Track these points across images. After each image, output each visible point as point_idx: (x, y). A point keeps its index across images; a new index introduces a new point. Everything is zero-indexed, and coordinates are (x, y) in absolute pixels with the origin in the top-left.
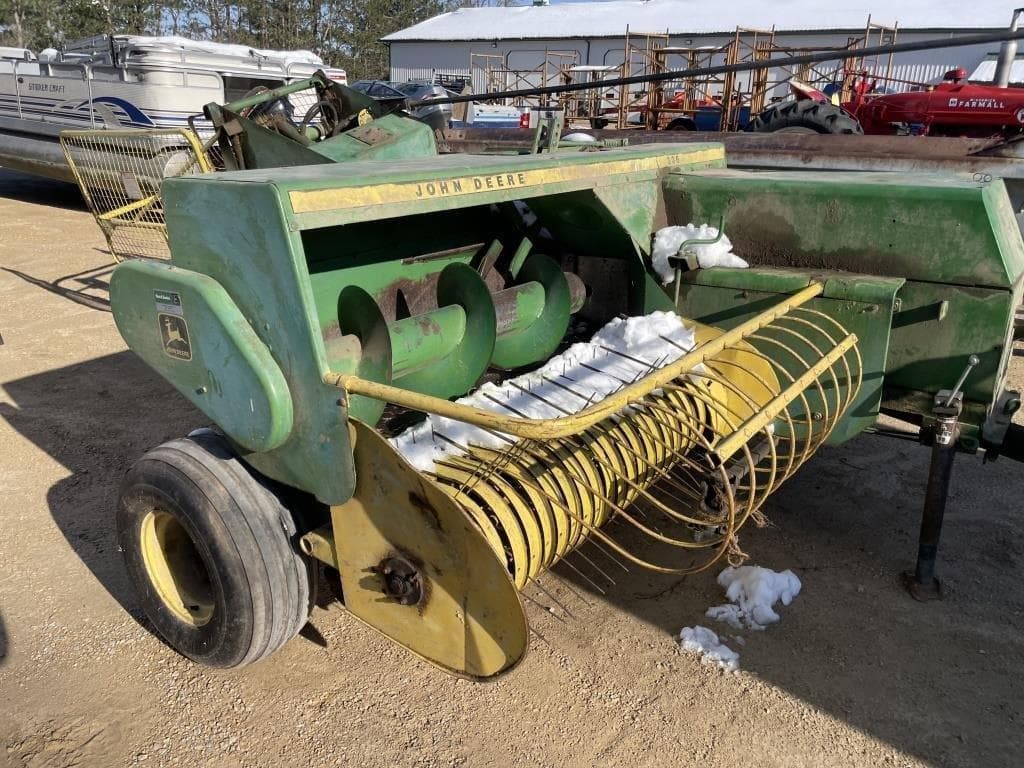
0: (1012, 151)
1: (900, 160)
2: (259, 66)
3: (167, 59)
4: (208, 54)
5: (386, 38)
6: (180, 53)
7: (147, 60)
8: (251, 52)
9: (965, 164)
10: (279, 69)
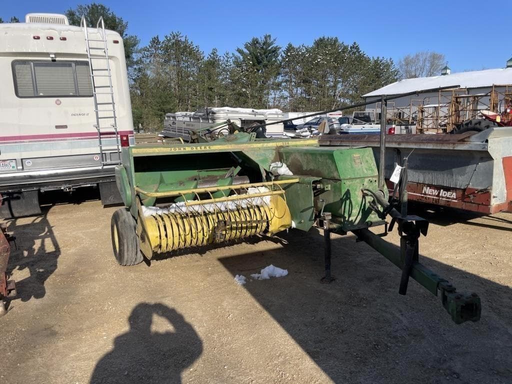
0: (468, 139)
1: (429, 144)
2: (255, 115)
3: (222, 115)
4: (237, 112)
5: (364, 96)
6: (226, 113)
7: (216, 115)
8: (253, 111)
9: (451, 145)
10: (263, 116)
